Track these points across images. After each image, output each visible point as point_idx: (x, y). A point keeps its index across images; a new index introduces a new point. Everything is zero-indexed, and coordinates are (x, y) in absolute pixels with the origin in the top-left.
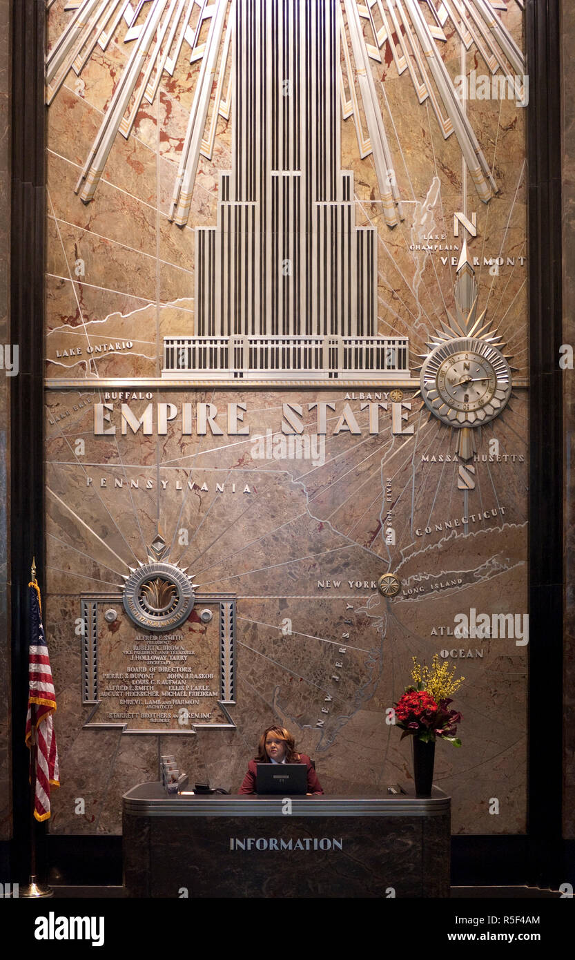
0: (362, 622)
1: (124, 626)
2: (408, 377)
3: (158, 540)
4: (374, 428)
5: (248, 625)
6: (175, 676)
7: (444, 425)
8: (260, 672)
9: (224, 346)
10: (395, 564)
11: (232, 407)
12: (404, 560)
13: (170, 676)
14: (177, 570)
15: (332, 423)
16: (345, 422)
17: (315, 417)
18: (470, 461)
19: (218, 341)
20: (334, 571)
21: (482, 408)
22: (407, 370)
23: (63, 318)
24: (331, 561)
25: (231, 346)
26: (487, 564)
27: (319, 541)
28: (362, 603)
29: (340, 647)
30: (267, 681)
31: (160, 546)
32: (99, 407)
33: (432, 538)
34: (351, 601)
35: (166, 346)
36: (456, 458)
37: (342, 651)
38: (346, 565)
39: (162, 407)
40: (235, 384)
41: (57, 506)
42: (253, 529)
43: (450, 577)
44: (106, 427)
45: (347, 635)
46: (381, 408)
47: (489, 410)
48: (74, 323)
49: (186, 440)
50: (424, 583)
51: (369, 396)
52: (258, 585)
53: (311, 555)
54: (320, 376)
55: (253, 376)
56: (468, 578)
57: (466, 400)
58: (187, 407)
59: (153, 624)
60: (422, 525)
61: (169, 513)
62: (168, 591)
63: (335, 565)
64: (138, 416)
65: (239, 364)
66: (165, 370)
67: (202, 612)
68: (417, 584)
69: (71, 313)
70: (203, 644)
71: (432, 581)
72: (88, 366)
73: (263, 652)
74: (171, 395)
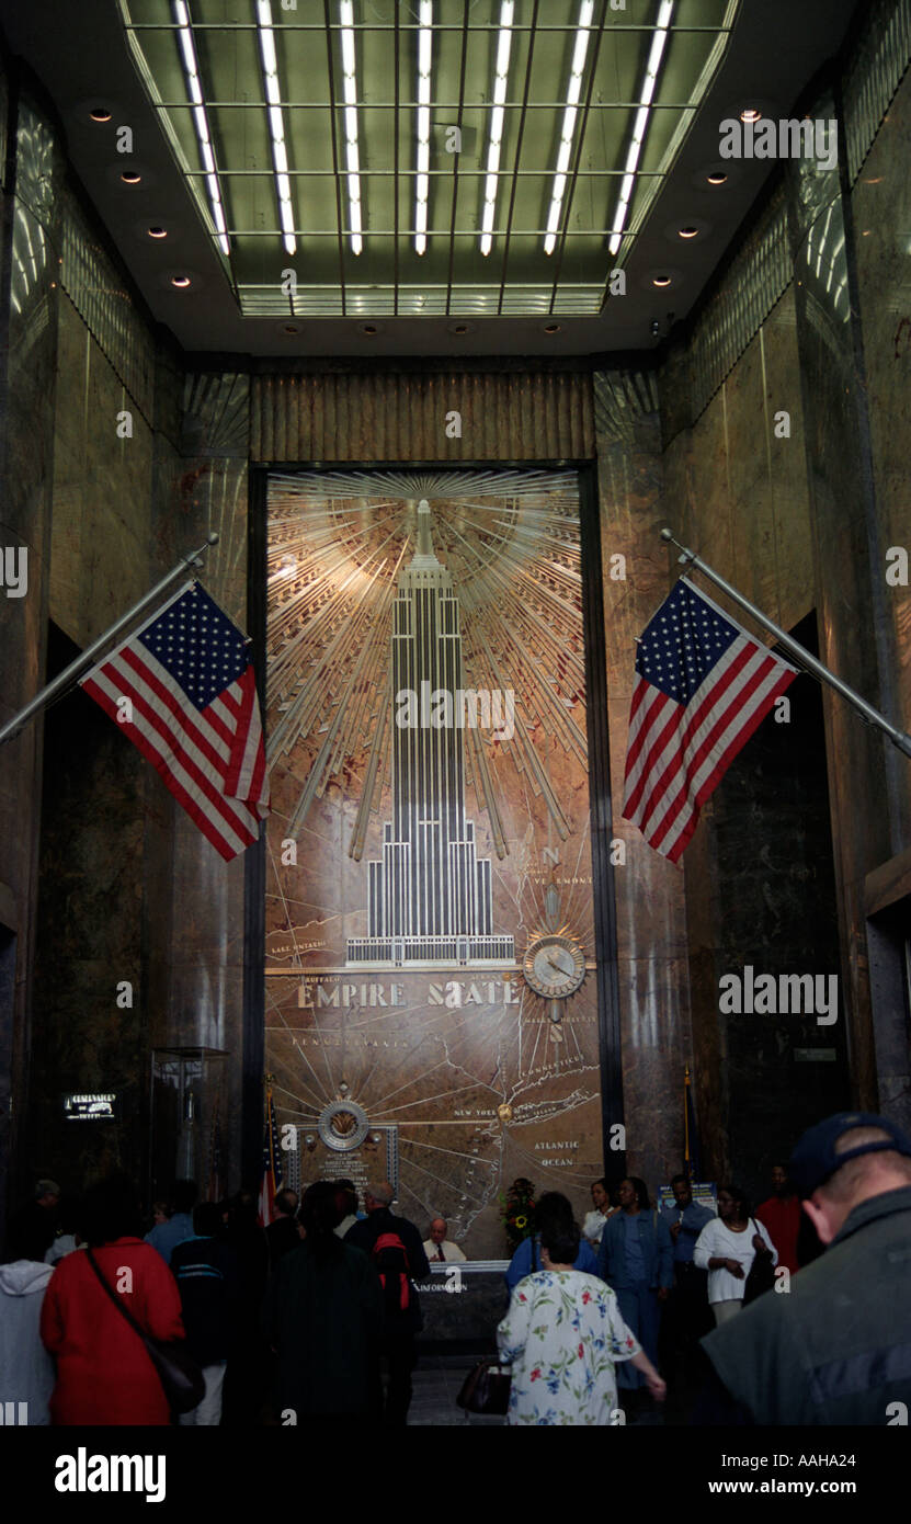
0: (486, 1141)
1: (319, 1147)
2: (514, 963)
3: (342, 1083)
5: (406, 1145)
7: (538, 997)
8: (414, 1178)
9: (388, 944)
10: (508, 1098)
11: (394, 987)
12: (515, 1094)
14: (356, 1104)
15: (463, 997)
16: (472, 997)
17: (451, 993)
18: (558, 1022)
19: (384, 940)
20: (466, 1104)
21: (564, 983)
22: (514, 959)
23: (276, 925)
24: (464, 1097)
25: (393, 944)
26: (573, 1096)
27: (455, 1082)
28: (486, 1126)
29: (470, 1159)
30: (420, 1186)
31: (343, 1087)
32: (302, 988)
33: (535, 1078)
34: (479, 1126)
35: (348, 944)
36: (548, 1021)
37: (473, 1162)
38: (475, 1098)
39: (346, 988)
40: (396, 970)
41: (272, 1059)
42: (409, 1074)
43: (549, 1106)
44: (307, 1002)
45: (476, 1151)
47: (569, 985)
48: (284, 927)
49: (363, 1011)
50: (529, 1111)
51: (488, 977)
52: (413, 1115)
53: (450, 1092)
54: (453, 964)
55: (408, 965)
56: (560, 1106)
58: (364, 987)
59: (340, 1145)
60: (526, 1069)
61: (349, 1063)
62: (349, 1121)
63: (466, 1099)
64: (329, 994)
65: (398, 956)
66: (348, 961)
67: (374, 1136)
68: (524, 1112)
69: (282, 921)
70: (374, 1158)
71: (535, 1109)
72: (294, 959)
73: (417, 1164)
74: (352, 979)
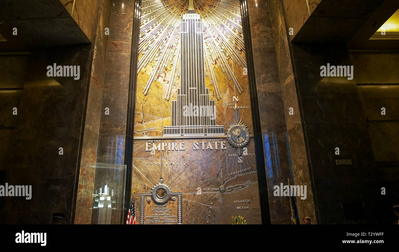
0: (215, 199)
1: (152, 203)
2: (224, 135)
3: (162, 178)
4: (216, 148)
5: (185, 201)
6: (165, 216)
7: (233, 147)
8: (188, 215)
9: (179, 128)
10: (223, 183)
11: (181, 143)
12: (226, 182)
13: (164, 216)
14: (166, 186)
15: (206, 147)
16: (209, 147)
17: (201, 145)
18: (241, 155)
19: (177, 127)
20: (208, 185)
21: (243, 142)
22: (224, 133)
23: (139, 122)
24: (207, 183)
25: (180, 128)
26: (247, 182)
27: (204, 177)
28: (215, 194)
29: (210, 207)
30: (191, 217)
31: (162, 180)
32: (147, 144)
33: (233, 176)
34: (212, 194)
35: (164, 128)
36: (237, 155)
37: (211, 208)
38: (211, 184)
39: (163, 144)
40: (181, 138)
41: (135, 170)
42: (186, 174)
43: (238, 186)
44: (149, 149)
45: (212, 203)
46: (218, 143)
47: (245, 143)
48: (142, 123)
49: (169, 152)
50: (231, 188)
51: (215, 140)
52: (188, 190)
53: (201, 181)
54: (202, 135)
55: (186, 135)
56: (243, 186)
57: (239, 140)
58: (169, 143)
59: (160, 202)
60: (230, 173)
61: (164, 171)
62: (164, 192)
63: (208, 184)
64: (157, 146)
65: (182, 133)
66: (164, 134)
67: (173, 198)
68: (229, 189)
69: (141, 121)
70: (173, 207)
71: (233, 187)
72: (145, 134)
73: (189, 209)
74: (165, 141)
